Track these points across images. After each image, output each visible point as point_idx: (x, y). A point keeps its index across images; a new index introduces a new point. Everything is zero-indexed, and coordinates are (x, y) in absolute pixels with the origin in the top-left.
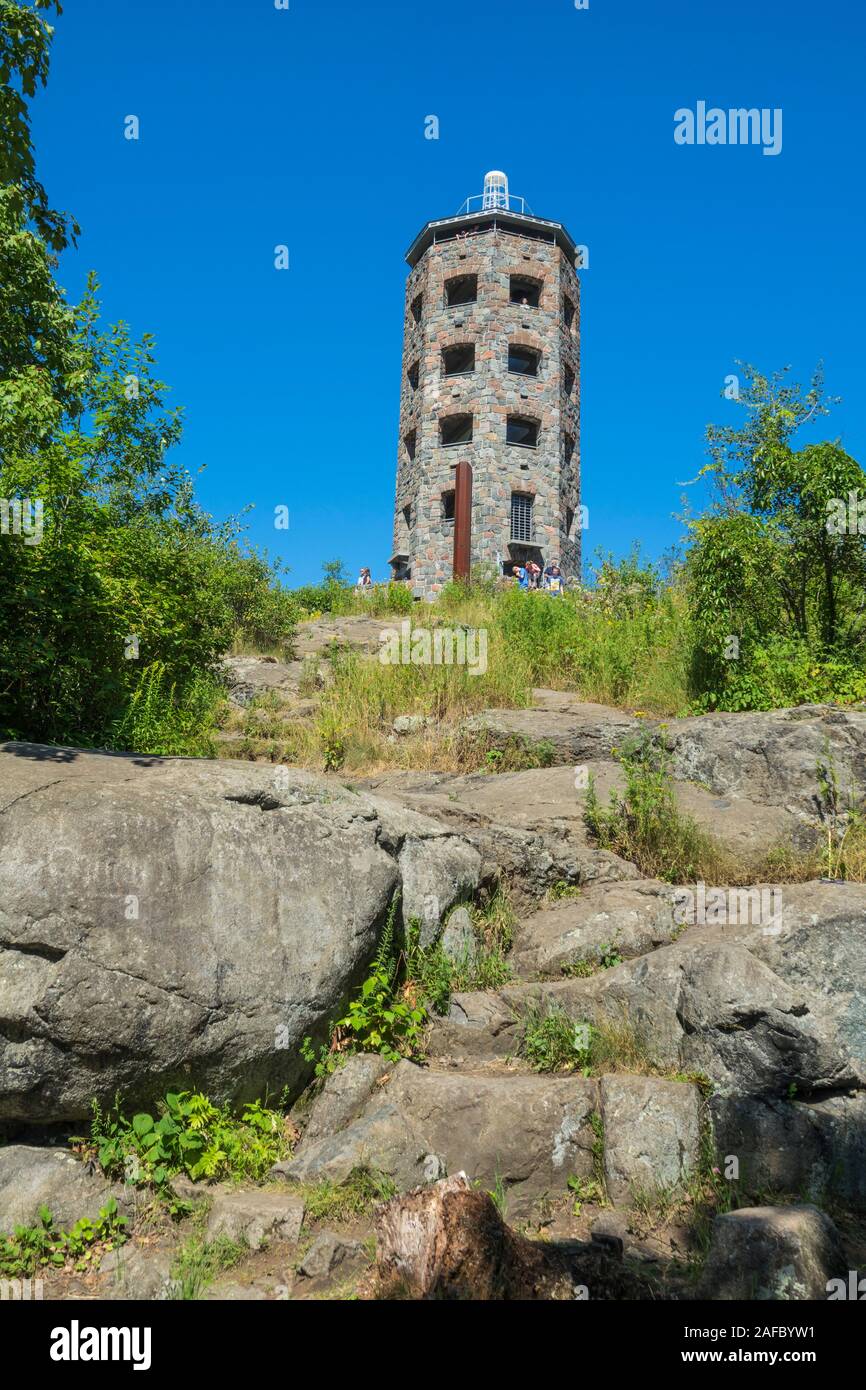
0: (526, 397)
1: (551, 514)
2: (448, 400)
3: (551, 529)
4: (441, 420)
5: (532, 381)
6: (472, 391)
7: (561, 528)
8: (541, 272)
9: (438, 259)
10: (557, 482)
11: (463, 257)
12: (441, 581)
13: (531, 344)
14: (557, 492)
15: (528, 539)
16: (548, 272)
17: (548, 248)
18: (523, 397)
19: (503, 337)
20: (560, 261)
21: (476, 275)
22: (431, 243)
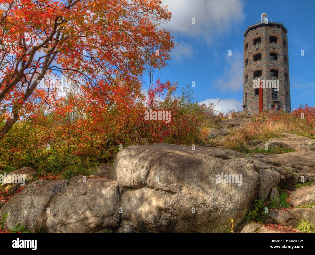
0: (275, 65)
1: (282, 93)
2: (255, 67)
3: (283, 97)
4: (254, 72)
5: (276, 61)
6: (261, 64)
7: (285, 96)
8: (277, 35)
9: (251, 35)
10: (284, 85)
11: (257, 34)
12: (255, 110)
13: (275, 52)
14: (284, 88)
15: (277, 99)
16: (279, 35)
17: (279, 29)
18: (274, 65)
19: (269, 51)
20: (282, 32)
21: (261, 37)
22: (249, 31)
